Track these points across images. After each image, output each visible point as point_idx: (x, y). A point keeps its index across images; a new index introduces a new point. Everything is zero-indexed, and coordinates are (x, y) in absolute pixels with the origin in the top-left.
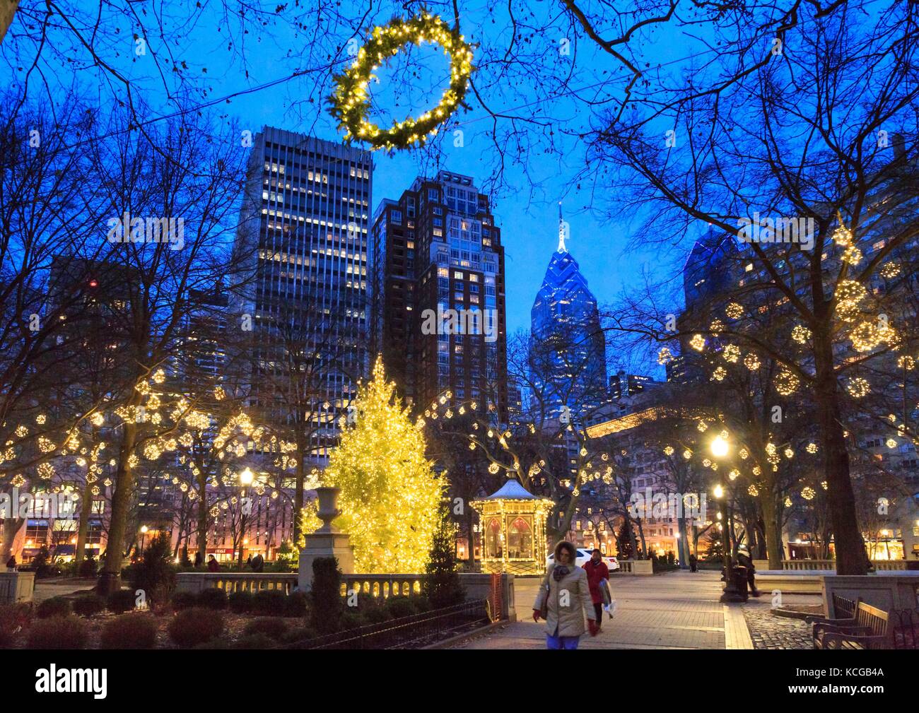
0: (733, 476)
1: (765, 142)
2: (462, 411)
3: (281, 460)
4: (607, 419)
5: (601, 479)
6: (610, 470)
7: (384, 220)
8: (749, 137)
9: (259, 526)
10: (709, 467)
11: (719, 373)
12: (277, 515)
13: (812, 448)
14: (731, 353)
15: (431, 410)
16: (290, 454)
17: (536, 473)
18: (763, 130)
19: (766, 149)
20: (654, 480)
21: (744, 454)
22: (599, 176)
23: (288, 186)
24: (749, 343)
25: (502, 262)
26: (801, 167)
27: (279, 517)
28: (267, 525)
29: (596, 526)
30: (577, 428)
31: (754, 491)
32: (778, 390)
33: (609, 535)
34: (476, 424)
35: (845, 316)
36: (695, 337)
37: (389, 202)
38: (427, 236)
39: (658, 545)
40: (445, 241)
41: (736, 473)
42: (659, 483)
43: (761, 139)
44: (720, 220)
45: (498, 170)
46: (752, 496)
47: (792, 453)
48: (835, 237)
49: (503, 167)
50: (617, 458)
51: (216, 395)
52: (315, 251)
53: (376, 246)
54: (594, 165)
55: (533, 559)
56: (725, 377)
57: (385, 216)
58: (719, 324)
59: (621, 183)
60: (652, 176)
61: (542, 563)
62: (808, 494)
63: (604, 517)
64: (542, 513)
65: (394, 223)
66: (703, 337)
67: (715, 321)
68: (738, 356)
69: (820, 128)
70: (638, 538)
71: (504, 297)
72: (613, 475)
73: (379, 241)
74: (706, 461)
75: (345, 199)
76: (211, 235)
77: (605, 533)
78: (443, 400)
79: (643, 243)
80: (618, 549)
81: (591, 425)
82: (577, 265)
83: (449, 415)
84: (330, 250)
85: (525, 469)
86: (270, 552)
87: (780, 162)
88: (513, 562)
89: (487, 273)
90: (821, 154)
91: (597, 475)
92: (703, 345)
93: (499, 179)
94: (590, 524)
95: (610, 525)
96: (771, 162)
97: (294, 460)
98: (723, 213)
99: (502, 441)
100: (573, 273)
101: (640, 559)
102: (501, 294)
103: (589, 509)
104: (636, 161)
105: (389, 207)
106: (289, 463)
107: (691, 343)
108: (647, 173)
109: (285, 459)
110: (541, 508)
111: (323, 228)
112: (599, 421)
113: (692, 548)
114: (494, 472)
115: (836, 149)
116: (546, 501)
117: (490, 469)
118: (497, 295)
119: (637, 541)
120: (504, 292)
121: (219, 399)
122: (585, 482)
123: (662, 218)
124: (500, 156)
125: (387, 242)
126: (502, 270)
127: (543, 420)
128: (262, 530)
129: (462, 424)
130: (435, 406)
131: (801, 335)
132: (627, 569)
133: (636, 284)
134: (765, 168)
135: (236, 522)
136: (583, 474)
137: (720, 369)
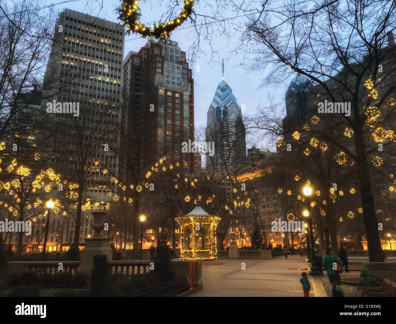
0: (313, 205)
1: (330, 34)
2: (171, 167)
3: (70, 194)
4: (246, 172)
5: (244, 205)
6: (249, 200)
7: (130, 62)
8: (322, 31)
9: (53, 231)
10: (301, 200)
11: (307, 152)
12: (64, 224)
13: (353, 191)
14: (314, 142)
15: (155, 167)
16: (75, 190)
17: (210, 202)
18: (329, 27)
19: (330, 38)
20: (271, 205)
21: (319, 193)
22: (248, 48)
23: (77, 41)
24: (323, 137)
25: (192, 87)
26: (347, 48)
27: (65, 226)
28: (58, 230)
29: (240, 230)
30: (231, 176)
31: (323, 213)
32: (338, 161)
33: (247, 235)
34: (178, 175)
35: (370, 124)
36: (295, 133)
37: (133, 53)
38: (153, 72)
39: (273, 241)
40: (163, 75)
41: (315, 203)
42: (274, 207)
43: (328, 32)
44: (308, 73)
45: (197, 43)
46: (322, 216)
47: (343, 193)
48: (365, 84)
49: (199, 42)
50: (252, 193)
51: (35, 158)
52: (92, 77)
53: (125, 76)
54: (245, 42)
55: (209, 250)
56: (310, 154)
57: (131, 60)
58: (307, 126)
59: (258, 51)
60: (274, 49)
61: (214, 252)
62: (351, 215)
63: (244, 225)
64: (214, 224)
65: (136, 64)
66: (299, 133)
67: (305, 125)
68: (317, 143)
69: (357, 29)
70: (263, 237)
71: (193, 106)
72: (250, 203)
73: (127, 73)
74: (299, 196)
75: (109, 50)
76: (35, 68)
77: (245, 234)
78: (161, 161)
79: (269, 83)
80: (252, 243)
81: (238, 175)
82: (231, 90)
83: (164, 169)
84: (100, 77)
85: (204, 199)
86: (59, 246)
87: (337, 45)
88: (198, 252)
89: (185, 93)
90: (357, 42)
91: (242, 203)
92: (299, 137)
93: (197, 48)
94: (237, 229)
95: (248, 230)
96: (333, 45)
97: (76, 193)
98: (310, 69)
99: (192, 184)
100: (229, 94)
101: (264, 249)
102: (191, 104)
103: (237, 221)
104: (267, 41)
105: (133, 56)
106: (73, 195)
107: (293, 135)
108: (271, 47)
109: (72, 193)
110: (214, 222)
111: (97, 65)
112: (242, 173)
113: (291, 243)
114: (188, 201)
115: (364, 40)
116: (216, 218)
117: (185, 199)
118: (190, 105)
119: (262, 239)
120: (193, 103)
121: (37, 160)
122: (236, 206)
123: (279, 70)
124: (197, 36)
125: (132, 74)
126: (192, 92)
127: (213, 173)
128: (55, 233)
129: (170, 174)
130: (157, 165)
131: (348, 133)
132: (258, 255)
133: (265, 104)
134: (330, 48)
135: (40, 228)
136: (235, 203)
137: (307, 149)
